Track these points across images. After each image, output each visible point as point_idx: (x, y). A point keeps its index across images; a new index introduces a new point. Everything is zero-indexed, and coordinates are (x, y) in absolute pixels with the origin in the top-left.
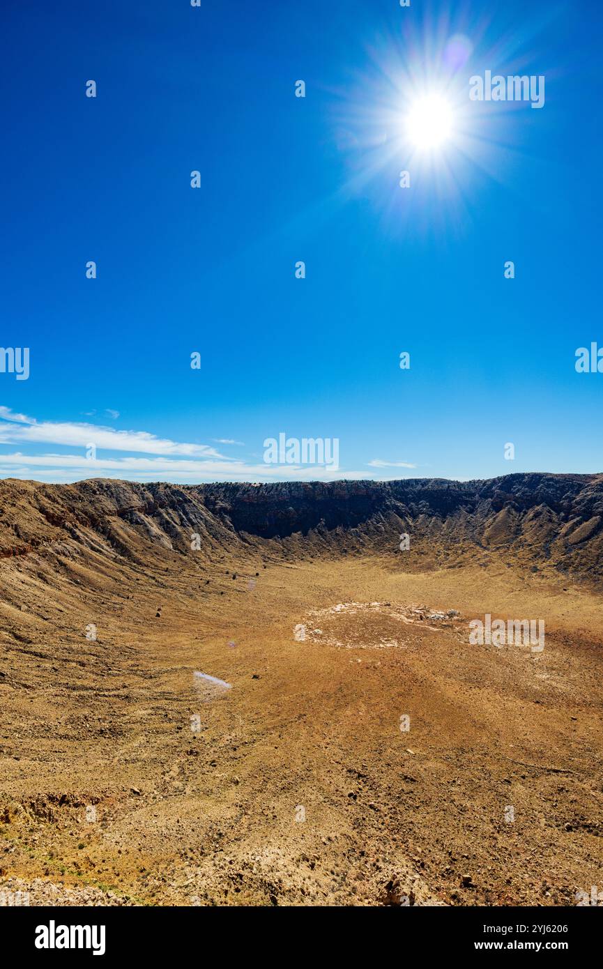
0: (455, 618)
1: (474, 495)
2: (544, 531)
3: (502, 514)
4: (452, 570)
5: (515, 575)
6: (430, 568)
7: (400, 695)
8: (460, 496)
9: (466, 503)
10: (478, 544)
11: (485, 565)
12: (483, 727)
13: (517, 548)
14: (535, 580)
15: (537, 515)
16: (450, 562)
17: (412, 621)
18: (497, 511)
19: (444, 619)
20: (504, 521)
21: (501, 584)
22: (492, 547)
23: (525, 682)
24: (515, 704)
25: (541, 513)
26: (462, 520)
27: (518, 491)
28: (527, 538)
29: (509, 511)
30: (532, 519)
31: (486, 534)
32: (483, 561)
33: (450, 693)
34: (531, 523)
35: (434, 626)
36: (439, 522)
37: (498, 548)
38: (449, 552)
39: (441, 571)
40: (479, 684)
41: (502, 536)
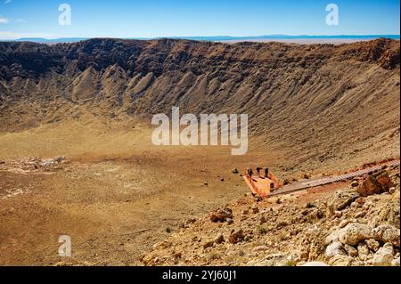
0: (63, 161)
1: (61, 57)
2: (117, 86)
3: (86, 73)
4: (51, 125)
5: (99, 121)
6: (31, 125)
7: (39, 224)
8: (49, 58)
9: (56, 64)
10: (70, 100)
11: (77, 117)
12: (100, 224)
13: (99, 100)
14: (115, 123)
15: (112, 73)
16: (49, 117)
17: (29, 171)
18: (83, 71)
19: (54, 165)
20: (88, 80)
21: (91, 130)
22: (80, 101)
23: (118, 191)
24: (115, 206)
25: (115, 72)
26: (53, 81)
27: (98, 53)
28: (106, 92)
29: (91, 71)
30: (109, 77)
31: (75, 91)
32: (75, 114)
33: (74, 212)
34: (108, 80)
35: (48, 171)
36: (33, 83)
37: (85, 102)
38: (46, 109)
39: (42, 127)
40: (91, 201)
41: (88, 92)
